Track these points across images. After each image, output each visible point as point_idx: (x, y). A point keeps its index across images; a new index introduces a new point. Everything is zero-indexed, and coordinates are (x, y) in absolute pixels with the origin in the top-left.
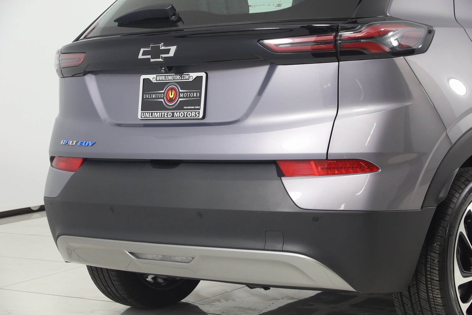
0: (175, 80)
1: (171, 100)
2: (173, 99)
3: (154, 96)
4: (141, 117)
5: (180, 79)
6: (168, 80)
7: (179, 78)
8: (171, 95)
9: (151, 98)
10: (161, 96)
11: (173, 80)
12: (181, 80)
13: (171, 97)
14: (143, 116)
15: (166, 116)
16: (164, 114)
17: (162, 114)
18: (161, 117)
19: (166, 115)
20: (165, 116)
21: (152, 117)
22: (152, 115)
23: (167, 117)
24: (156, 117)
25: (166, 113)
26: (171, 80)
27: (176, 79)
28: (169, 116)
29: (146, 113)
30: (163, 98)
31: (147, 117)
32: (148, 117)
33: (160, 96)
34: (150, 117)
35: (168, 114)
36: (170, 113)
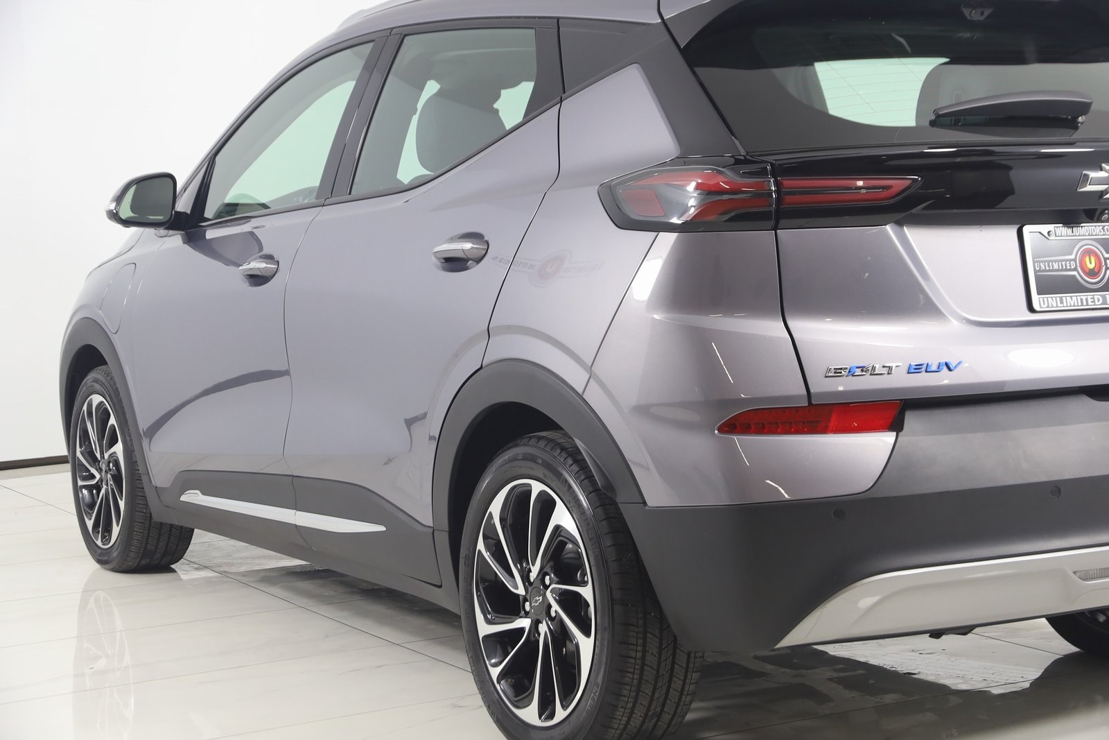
0: (1092, 235)
1: (1092, 273)
2: (1096, 270)
3: (1056, 267)
4: (1041, 307)
5: (1102, 233)
6: (1079, 236)
7: (1100, 232)
8: (1091, 263)
9: (1049, 271)
10: (1070, 266)
11: (1089, 235)
12: (1103, 235)
13: (1091, 266)
14: (1044, 304)
15: (1092, 302)
16: (1087, 299)
17: (1082, 300)
18: (1082, 305)
19: (1090, 301)
20: (1090, 303)
21: (1062, 305)
22: (1062, 302)
23: (1093, 304)
24: (1071, 306)
25: (1089, 297)
26: (1085, 235)
27: (1094, 234)
28: (1097, 303)
29: (1050, 299)
30: (1075, 269)
31: (1052, 307)
32: (1055, 305)
33: (1068, 265)
34: (1059, 305)
35: (1093, 298)
36: (1097, 295)
